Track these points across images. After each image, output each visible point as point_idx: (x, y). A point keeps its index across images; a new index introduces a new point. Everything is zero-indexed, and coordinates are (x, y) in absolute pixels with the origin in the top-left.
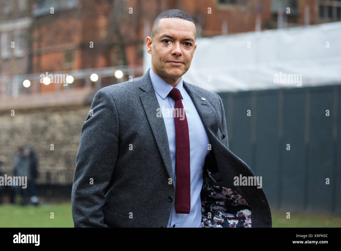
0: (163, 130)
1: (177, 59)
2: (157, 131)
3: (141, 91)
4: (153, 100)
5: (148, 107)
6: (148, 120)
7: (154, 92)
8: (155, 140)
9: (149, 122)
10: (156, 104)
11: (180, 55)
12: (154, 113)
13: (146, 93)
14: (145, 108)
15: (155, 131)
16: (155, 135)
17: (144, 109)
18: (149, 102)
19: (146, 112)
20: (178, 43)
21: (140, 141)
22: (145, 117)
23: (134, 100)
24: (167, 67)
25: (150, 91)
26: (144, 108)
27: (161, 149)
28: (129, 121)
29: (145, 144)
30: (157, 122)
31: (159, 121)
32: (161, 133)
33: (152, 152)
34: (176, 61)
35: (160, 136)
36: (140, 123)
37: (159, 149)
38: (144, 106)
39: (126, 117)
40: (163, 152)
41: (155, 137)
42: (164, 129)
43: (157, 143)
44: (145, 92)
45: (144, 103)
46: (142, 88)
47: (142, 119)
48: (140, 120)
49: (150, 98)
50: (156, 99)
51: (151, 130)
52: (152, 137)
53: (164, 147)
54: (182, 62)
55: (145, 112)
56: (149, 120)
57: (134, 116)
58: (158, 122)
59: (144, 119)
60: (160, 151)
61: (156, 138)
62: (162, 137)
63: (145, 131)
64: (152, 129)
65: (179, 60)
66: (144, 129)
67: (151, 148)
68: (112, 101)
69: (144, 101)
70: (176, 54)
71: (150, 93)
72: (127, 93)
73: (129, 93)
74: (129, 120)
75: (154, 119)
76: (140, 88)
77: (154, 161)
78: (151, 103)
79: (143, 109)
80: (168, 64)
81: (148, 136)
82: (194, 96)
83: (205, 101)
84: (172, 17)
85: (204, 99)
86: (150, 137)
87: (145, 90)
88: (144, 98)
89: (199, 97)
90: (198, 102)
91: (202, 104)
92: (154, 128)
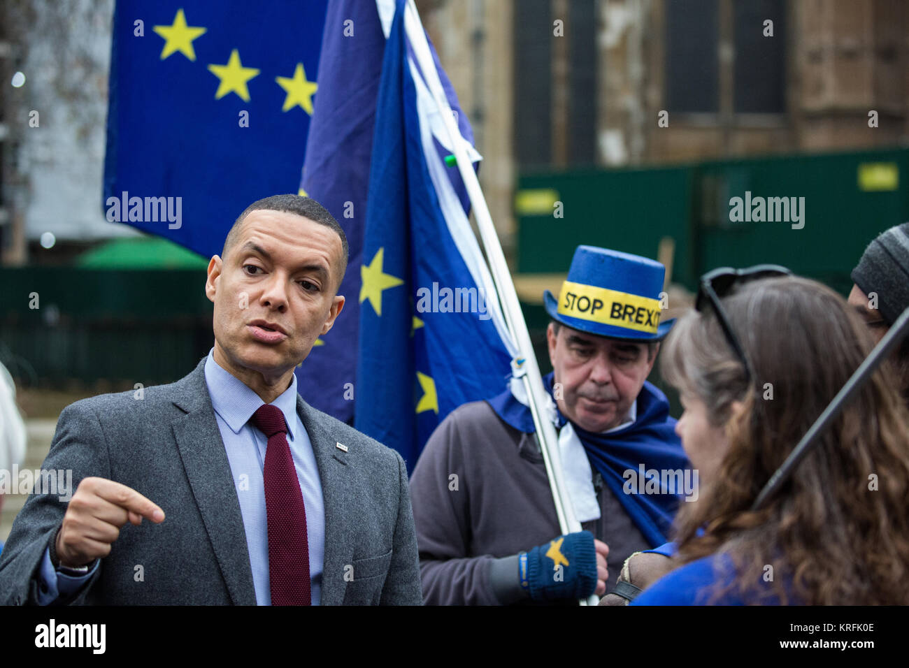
0: (232, 511)
2: (215, 516)
3: (178, 410)
4: (207, 435)
5: (193, 451)
6: (190, 486)
7: (213, 414)
8: (208, 539)
9: (192, 491)
10: (216, 445)
11: (282, 308)
12: (208, 468)
13: (190, 417)
14: (182, 453)
15: (208, 515)
17: (181, 458)
18: (197, 439)
19: (185, 464)
21: (169, 540)
22: (183, 478)
23: (155, 431)
25: (202, 412)
26: (180, 454)
28: (138, 482)
29: (183, 548)
30: (216, 490)
31: (222, 489)
32: (226, 520)
33: (201, 573)
36: (170, 491)
37: (221, 565)
38: (181, 449)
39: (131, 470)
41: (209, 531)
43: (214, 548)
44: (186, 413)
45: (180, 441)
46: (182, 404)
47: (173, 480)
48: (170, 482)
49: (199, 430)
50: (217, 432)
51: (199, 511)
52: (202, 530)
55: (183, 463)
56: (192, 484)
57: (153, 471)
58: (220, 490)
59: (180, 482)
62: (228, 532)
63: (183, 513)
64: (201, 509)
66: (179, 509)
68: (95, 423)
69: (182, 436)
70: (271, 302)
71: (201, 418)
72: (139, 410)
73: (142, 411)
74: (140, 480)
75: (206, 484)
76: (174, 404)
77: (208, 596)
78: (201, 441)
79: (179, 456)
81: (189, 528)
82: (317, 431)
83: (345, 452)
84: (279, 210)
85: (345, 448)
86: (195, 531)
87: (189, 408)
88: (184, 427)
89: (331, 439)
90: (325, 447)
91: (334, 457)
92: (206, 507)
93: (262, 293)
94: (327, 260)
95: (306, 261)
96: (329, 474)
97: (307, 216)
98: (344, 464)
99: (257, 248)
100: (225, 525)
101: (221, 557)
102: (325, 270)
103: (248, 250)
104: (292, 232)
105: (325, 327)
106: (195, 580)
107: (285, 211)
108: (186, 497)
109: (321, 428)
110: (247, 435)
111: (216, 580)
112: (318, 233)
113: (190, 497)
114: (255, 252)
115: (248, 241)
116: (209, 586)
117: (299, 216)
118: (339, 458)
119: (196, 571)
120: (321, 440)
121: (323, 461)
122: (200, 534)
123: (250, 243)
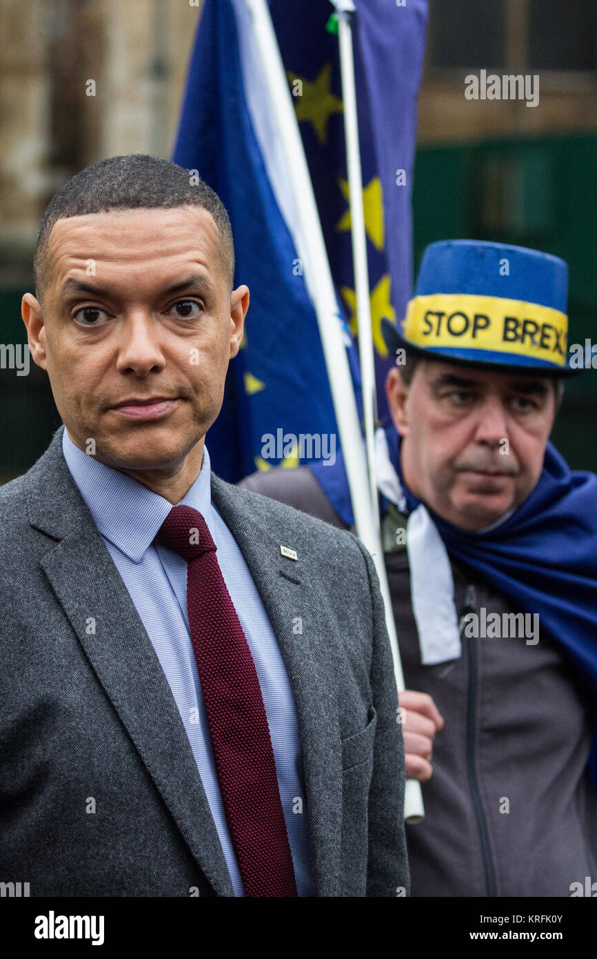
0: (163, 700)
1: (147, 389)
2: (138, 711)
3: (43, 538)
4: (98, 576)
5: (83, 606)
6: (91, 668)
7: (101, 540)
8: (134, 750)
9: (95, 674)
10: (115, 591)
11: (156, 369)
12: (111, 633)
13: (66, 546)
14: (70, 613)
15: (127, 712)
16: (130, 730)
17: (68, 621)
18: (84, 586)
19: (77, 631)
20: (139, 318)
22: (78, 653)
23: (18, 588)
24: (114, 431)
25: (82, 537)
26: (66, 615)
27: (166, 786)
29: (96, 770)
30: (131, 669)
31: (140, 666)
32: (156, 716)
34: (144, 397)
35: (156, 730)
36: (62, 681)
38: (66, 607)
40: (179, 798)
42: (167, 698)
43: (146, 762)
44: (57, 540)
45: (62, 591)
46: (45, 524)
47: (64, 662)
49: (84, 569)
50: (112, 570)
51: (113, 707)
52: (120, 738)
53: (176, 777)
54: (174, 395)
55: (73, 630)
56: (95, 664)
58: (137, 668)
59: (76, 662)
60: (165, 795)
61: (139, 741)
62: (163, 735)
63: (88, 714)
64: (115, 703)
65: (155, 393)
66: (82, 707)
67: (121, 785)
69: (63, 583)
70: (133, 368)
71: (82, 546)
75: (114, 661)
76: (35, 528)
77: (145, 841)
78: (91, 587)
79: (64, 619)
80: (111, 419)
81: (101, 735)
82: (249, 534)
83: (294, 560)
84: (97, 212)
85: (292, 554)
86: (111, 740)
87: (59, 531)
88: (61, 568)
89: (271, 542)
90: (267, 561)
91: (282, 574)
92: (122, 699)
93: (116, 354)
94: (199, 262)
95: (168, 280)
96: (282, 607)
97: (143, 206)
98: (297, 583)
99: (84, 287)
100: (155, 723)
101: (159, 775)
102: (201, 278)
103: (71, 294)
104: (128, 240)
105: (232, 345)
106: (120, 817)
107: (107, 211)
108: (88, 687)
109: (254, 525)
110: (153, 564)
111: (152, 813)
112: (169, 225)
113: (93, 685)
114: (83, 294)
115: (66, 278)
116: (143, 824)
117: (131, 211)
118: (288, 573)
119: (121, 803)
120: (259, 550)
121: (270, 587)
122: (119, 743)
123: (70, 280)
